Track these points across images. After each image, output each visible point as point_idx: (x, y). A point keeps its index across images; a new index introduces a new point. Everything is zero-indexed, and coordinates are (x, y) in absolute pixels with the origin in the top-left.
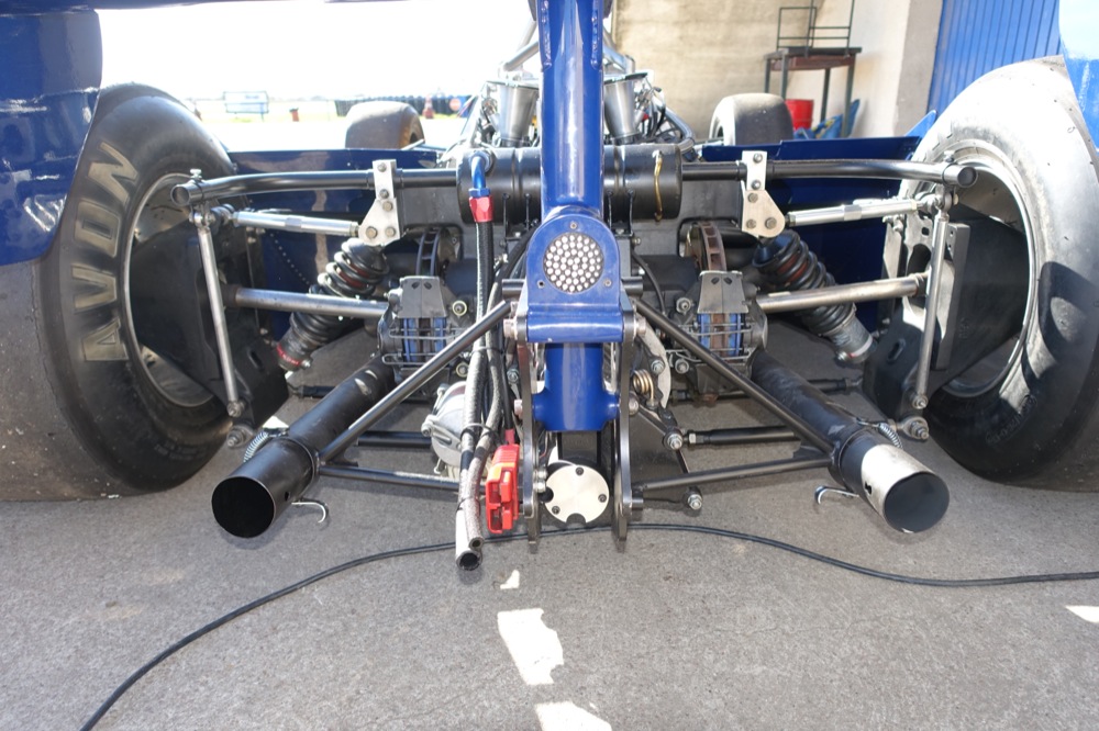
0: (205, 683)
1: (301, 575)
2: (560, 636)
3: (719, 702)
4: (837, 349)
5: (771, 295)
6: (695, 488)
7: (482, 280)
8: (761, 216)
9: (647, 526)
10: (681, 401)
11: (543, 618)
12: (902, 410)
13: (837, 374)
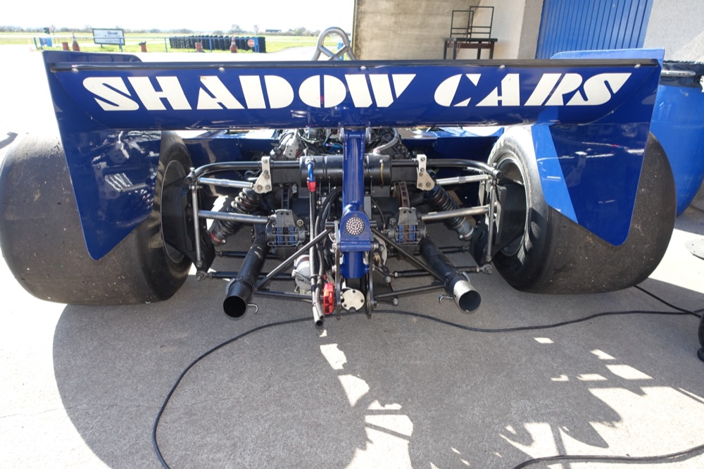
0: (212, 373)
1: (237, 334)
2: (345, 353)
3: (404, 373)
4: (459, 234)
5: (429, 213)
6: (396, 297)
7: (312, 214)
8: (425, 181)
9: (377, 311)
10: (392, 257)
11: (338, 347)
12: (482, 262)
13: (459, 244)
